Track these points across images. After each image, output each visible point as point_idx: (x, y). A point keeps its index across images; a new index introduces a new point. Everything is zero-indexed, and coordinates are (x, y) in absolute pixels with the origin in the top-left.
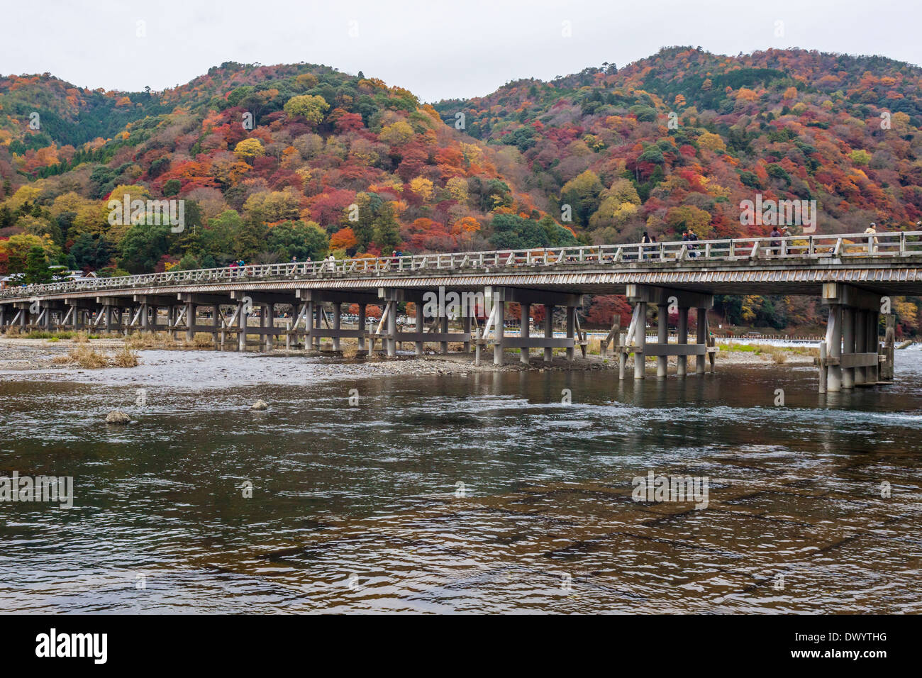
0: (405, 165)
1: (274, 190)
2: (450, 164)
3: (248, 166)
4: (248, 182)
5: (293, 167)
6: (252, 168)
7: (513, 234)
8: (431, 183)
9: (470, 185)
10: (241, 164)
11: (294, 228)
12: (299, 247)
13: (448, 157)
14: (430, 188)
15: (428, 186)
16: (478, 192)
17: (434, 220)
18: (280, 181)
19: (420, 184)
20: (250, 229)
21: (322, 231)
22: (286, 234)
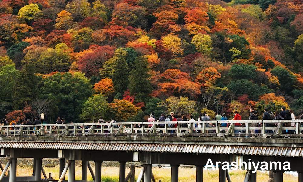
0: (158, 25)
1: (49, 47)
2: (197, 23)
3: (28, 27)
4: (27, 40)
5: (65, 27)
6: (32, 28)
7: (247, 81)
8: (179, 39)
9: (213, 40)
10: (22, 25)
11: (63, 79)
12: (67, 96)
13: (195, 18)
14: (179, 44)
15: (176, 41)
16: (221, 46)
17: (182, 71)
18: (55, 39)
19: (168, 40)
20: (25, 81)
21: (87, 80)
22: (55, 84)
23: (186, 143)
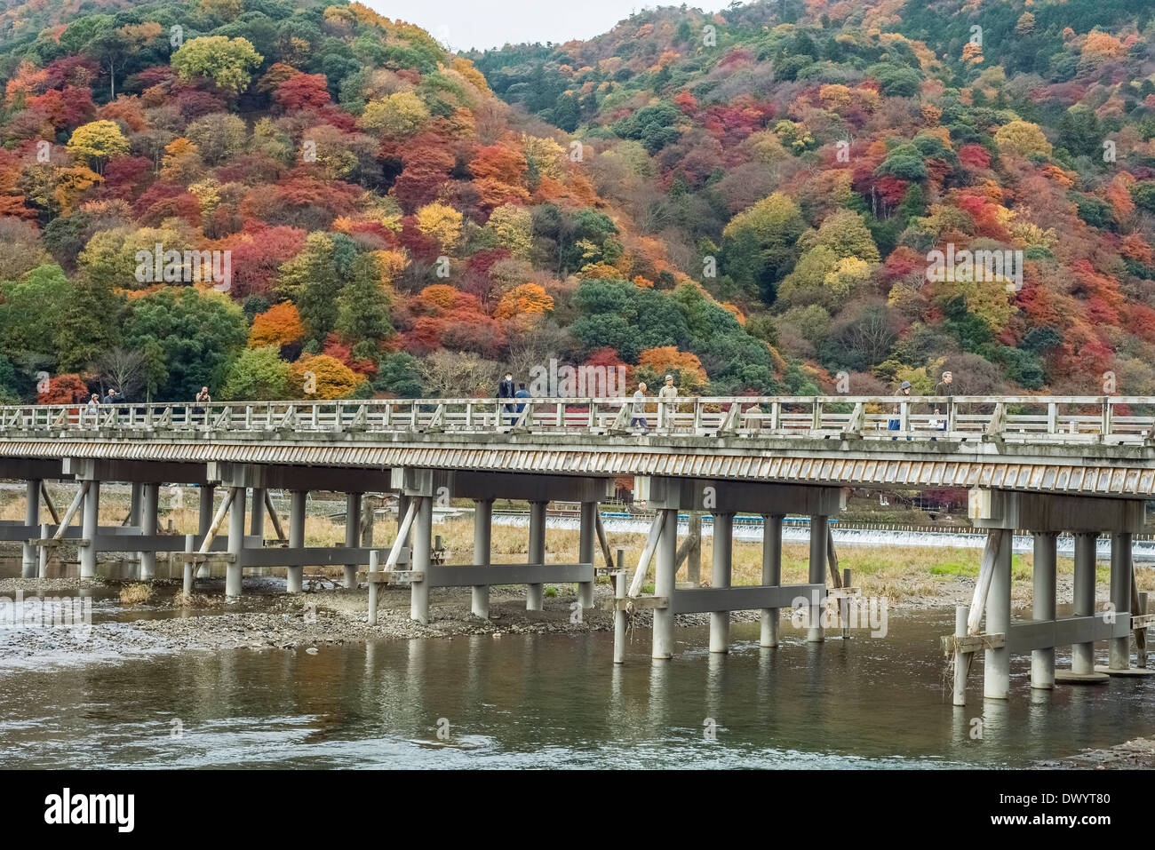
0: (409, 179)
1: (145, 224)
2: (499, 178)
3: (95, 176)
4: (90, 207)
5: (186, 178)
6: (102, 179)
7: (616, 319)
8: (459, 215)
9: (537, 220)
10: (79, 170)
11: (178, 302)
12: (186, 341)
13: (495, 165)
14: (456, 226)
15: (452, 221)
16: (554, 234)
17: (460, 289)
18: (157, 206)
19: (435, 217)
20: (88, 305)
21: (235, 309)
22: (160, 313)
23: (519, 448)
